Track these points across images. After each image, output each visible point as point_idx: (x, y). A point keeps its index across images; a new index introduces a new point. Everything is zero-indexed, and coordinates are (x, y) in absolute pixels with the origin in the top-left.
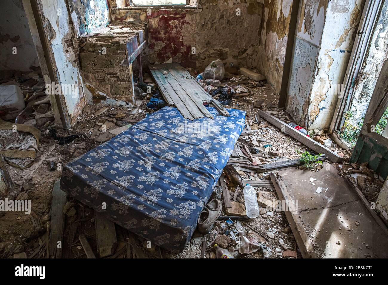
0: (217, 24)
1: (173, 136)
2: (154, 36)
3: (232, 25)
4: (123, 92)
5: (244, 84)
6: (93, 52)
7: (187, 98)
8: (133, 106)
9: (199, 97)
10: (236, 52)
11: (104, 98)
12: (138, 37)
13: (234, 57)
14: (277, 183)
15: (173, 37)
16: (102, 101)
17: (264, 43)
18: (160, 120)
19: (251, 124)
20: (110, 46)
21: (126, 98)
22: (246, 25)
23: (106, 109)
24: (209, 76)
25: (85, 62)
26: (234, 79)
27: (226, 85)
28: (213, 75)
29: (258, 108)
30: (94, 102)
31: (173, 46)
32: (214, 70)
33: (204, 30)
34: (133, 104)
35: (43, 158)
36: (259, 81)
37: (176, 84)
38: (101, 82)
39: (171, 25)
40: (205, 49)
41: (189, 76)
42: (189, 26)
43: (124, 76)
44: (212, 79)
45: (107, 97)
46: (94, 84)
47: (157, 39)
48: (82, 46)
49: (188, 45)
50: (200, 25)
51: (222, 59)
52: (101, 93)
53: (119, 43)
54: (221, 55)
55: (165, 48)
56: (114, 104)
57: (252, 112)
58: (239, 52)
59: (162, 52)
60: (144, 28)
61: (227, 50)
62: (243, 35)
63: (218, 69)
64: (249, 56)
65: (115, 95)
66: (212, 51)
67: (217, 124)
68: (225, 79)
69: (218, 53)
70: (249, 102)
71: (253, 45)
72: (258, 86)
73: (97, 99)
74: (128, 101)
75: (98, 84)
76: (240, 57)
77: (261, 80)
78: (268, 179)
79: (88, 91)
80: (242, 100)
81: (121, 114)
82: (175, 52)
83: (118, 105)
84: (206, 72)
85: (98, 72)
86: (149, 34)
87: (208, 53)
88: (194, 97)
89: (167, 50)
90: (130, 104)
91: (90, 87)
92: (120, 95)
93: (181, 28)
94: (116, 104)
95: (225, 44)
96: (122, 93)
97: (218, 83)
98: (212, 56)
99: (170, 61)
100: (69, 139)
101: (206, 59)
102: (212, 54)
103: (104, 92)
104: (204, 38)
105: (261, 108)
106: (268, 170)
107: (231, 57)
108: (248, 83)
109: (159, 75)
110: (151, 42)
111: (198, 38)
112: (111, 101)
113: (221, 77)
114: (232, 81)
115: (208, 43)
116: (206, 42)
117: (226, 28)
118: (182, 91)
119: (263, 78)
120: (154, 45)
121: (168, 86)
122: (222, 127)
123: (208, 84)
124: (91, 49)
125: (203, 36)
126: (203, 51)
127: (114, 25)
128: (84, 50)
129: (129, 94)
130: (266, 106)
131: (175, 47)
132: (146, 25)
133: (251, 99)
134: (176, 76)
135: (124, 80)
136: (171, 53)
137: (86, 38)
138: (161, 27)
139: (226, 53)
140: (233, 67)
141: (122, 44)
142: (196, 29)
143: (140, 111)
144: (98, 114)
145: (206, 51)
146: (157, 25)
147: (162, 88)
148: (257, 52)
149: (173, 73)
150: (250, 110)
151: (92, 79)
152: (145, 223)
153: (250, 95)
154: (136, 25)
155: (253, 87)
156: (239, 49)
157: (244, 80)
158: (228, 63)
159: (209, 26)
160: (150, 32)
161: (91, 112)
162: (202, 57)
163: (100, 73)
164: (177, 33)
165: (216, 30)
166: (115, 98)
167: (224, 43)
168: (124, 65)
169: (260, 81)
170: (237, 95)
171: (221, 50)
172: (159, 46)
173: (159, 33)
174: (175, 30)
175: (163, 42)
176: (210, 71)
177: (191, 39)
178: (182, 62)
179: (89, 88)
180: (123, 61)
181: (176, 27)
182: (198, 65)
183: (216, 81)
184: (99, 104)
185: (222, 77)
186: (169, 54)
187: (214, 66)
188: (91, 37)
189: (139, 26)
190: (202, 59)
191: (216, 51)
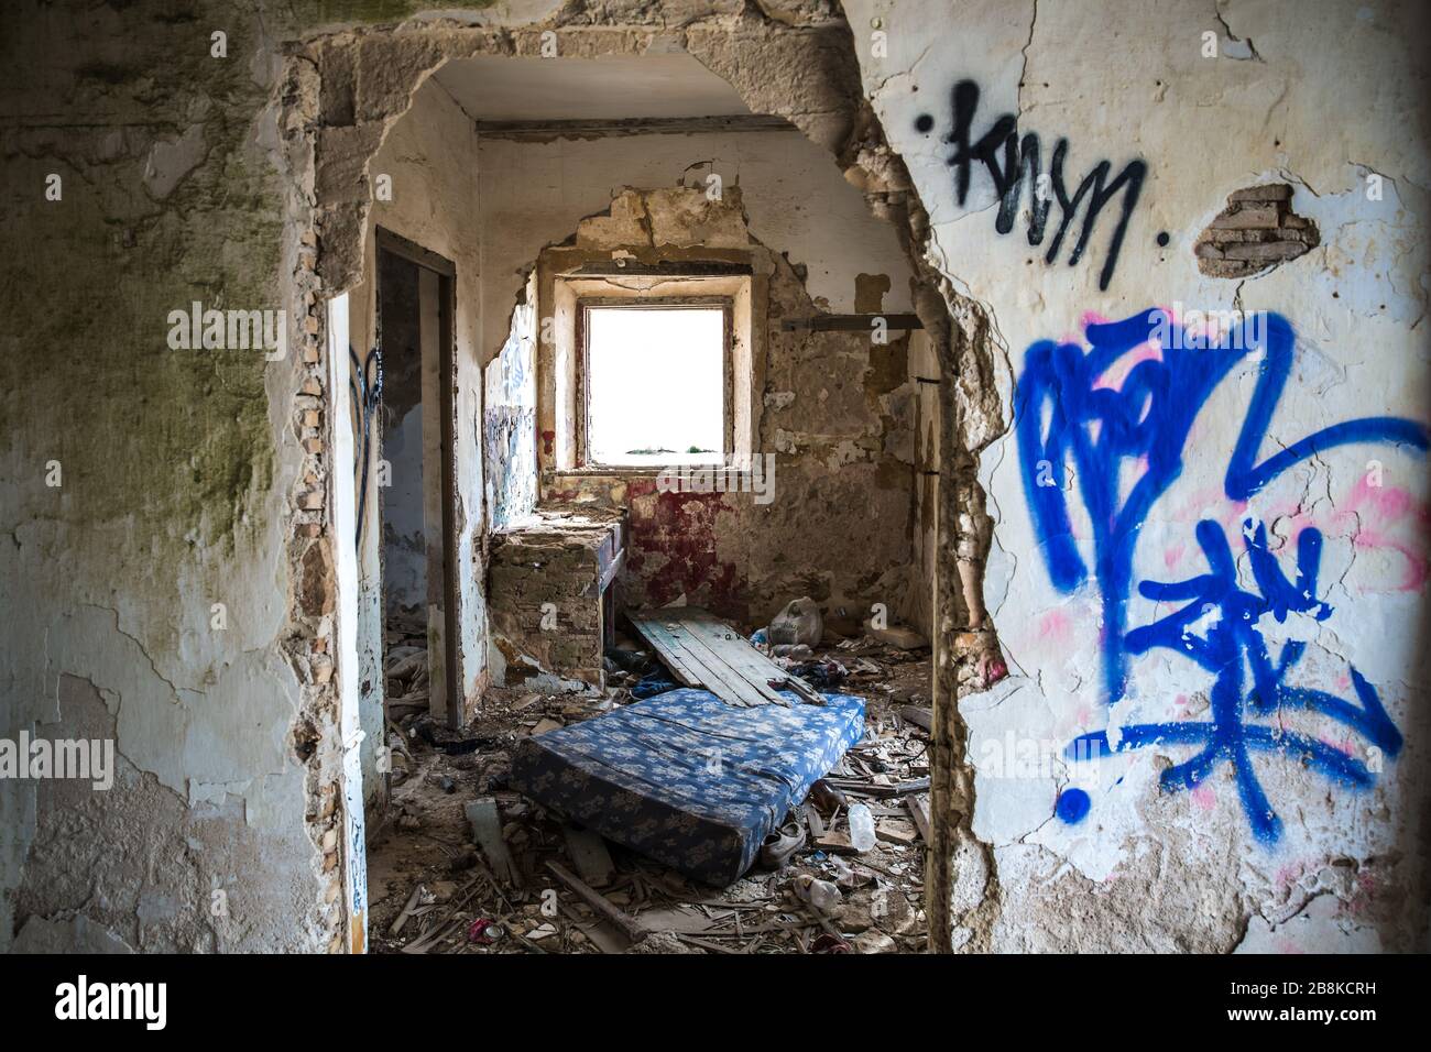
0: (802, 512)
1: (706, 728)
2: (642, 538)
3: (838, 513)
4: (579, 659)
5: (873, 656)
6: (522, 565)
7: (731, 674)
8: (599, 693)
9: (758, 673)
10: (851, 580)
11: (533, 672)
12: (613, 537)
13: (848, 594)
14: (917, 806)
15: (691, 543)
16: (527, 679)
17: (920, 555)
18: (674, 704)
19: (880, 728)
20: (562, 553)
21: (585, 673)
22: (874, 514)
23: (538, 697)
24: (781, 636)
25: (499, 587)
26: (846, 644)
27: (826, 657)
28: (792, 634)
29: (902, 703)
30: (507, 682)
31: (689, 563)
32: (795, 622)
33: (769, 526)
34: (599, 688)
35: (423, 772)
36: (911, 650)
37: (702, 648)
38: (529, 633)
39: (688, 512)
40: (772, 573)
41: (733, 635)
42: (732, 516)
43: (586, 620)
44: (790, 643)
45: (542, 670)
46: (514, 637)
47: (650, 546)
48: (496, 551)
49: (727, 562)
50: (758, 513)
51: (817, 599)
52: (528, 661)
53: (582, 547)
54: (815, 588)
55: (670, 568)
56: (555, 687)
57: (885, 710)
58: (861, 581)
59: (661, 579)
60: (621, 518)
61: (828, 574)
62: (868, 539)
63: (806, 621)
64: (886, 592)
65: (559, 666)
66: (789, 578)
67: (799, 714)
68: (824, 645)
69: (805, 584)
70: (882, 693)
71: (895, 564)
72: (908, 660)
73: (517, 673)
74: (589, 681)
75: (523, 638)
76: (862, 594)
77: (916, 645)
78: (904, 806)
79: (499, 653)
80: (863, 689)
81: (572, 708)
82: (694, 579)
83: (564, 689)
84: (774, 628)
85: (525, 610)
86: (632, 535)
87: (779, 583)
88: (748, 673)
89: (674, 574)
90: (593, 687)
91: (505, 643)
92: (570, 665)
93: (712, 521)
94: (560, 687)
95: (823, 560)
96: (575, 661)
97: (803, 653)
98: (792, 589)
99: (682, 601)
100: (470, 746)
101: (776, 599)
102: (789, 586)
103: (535, 657)
104: (769, 545)
105: (910, 702)
106: (903, 793)
107: (841, 593)
108: (884, 655)
109: (656, 632)
110: (633, 553)
111: (753, 546)
112: (549, 680)
113: (811, 639)
114: (842, 650)
115: (780, 558)
116: (775, 555)
117: (823, 520)
118: (718, 663)
119: (919, 642)
120: (642, 560)
121: (681, 652)
122: (809, 719)
123: (780, 654)
124: (517, 559)
125: (766, 542)
126: (765, 577)
127: (546, 509)
128: (501, 561)
129: (592, 666)
130: (920, 700)
131: (694, 567)
132: (625, 511)
133: (886, 687)
134: (700, 635)
135: (583, 632)
136: (684, 584)
137: (503, 536)
138: (660, 516)
139: (827, 583)
140: (845, 619)
141: (589, 550)
142: (748, 524)
143: (616, 705)
144: (518, 707)
145: (774, 577)
146: (651, 512)
147: (669, 657)
148: (906, 580)
149: (691, 627)
150: (883, 707)
151: (512, 626)
152: (671, 823)
153: (885, 678)
154: (601, 512)
155: (896, 662)
156: (859, 572)
157: (871, 647)
158: (832, 610)
159: (782, 516)
160: (633, 528)
161: (502, 701)
162: (765, 592)
163: (531, 612)
164: (701, 532)
165: (798, 525)
166: (559, 673)
167: (820, 557)
168: (587, 596)
169: (914, 649)
170: (851, 678)
171: (812, 574)
172: (655, 563)
173: (656, 531)
174: (696, 525)
175: (665, 553)
176: (785, 625)
177: (736, 548)
178: (711, 605)
179: (502, 647)
180: (586, 589)
181: (700, 518)
182: (753, 612)
183: (800, 647)
184: (521, 686)
185: (816, 641)
186: (679, 584)
187: (795, 612)
188: (512, 534)
189: (609, 513)
190: (763, 597)
191: (800, 579)
